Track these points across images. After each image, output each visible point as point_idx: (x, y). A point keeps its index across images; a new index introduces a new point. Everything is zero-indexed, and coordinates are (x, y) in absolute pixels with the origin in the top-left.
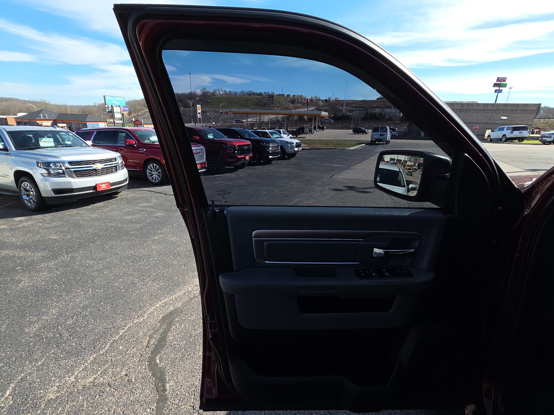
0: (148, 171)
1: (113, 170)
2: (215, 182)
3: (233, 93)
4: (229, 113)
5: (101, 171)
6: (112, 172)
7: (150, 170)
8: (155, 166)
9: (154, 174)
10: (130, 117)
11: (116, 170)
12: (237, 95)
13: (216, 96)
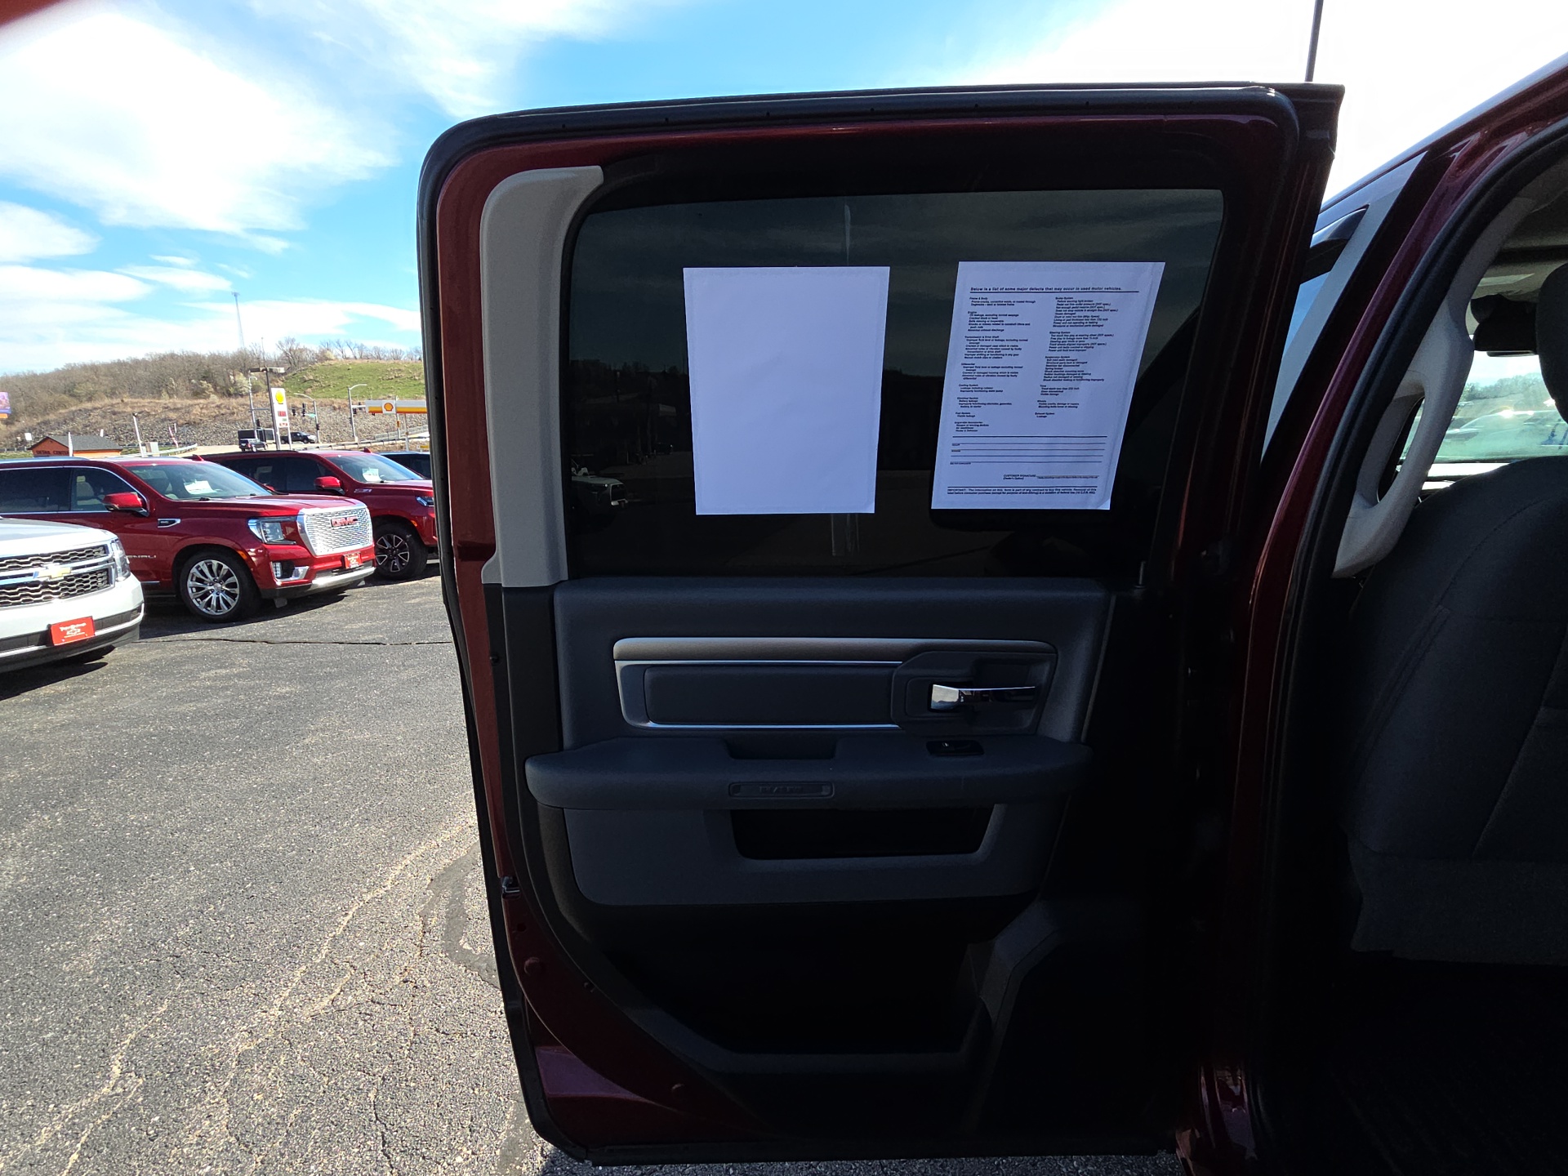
0: (190, 583)
1: (100, 581)
2: (409, 599)
3: (387, 355)
4: (384, 411)
5: (62, 585)
6: (95, 587)
7: (199, 580)
8: (215, 568)
9: (213, 591)
10: (14, 429)
11: (109, 581)
12: (400, 358)
13: (332, 363)
